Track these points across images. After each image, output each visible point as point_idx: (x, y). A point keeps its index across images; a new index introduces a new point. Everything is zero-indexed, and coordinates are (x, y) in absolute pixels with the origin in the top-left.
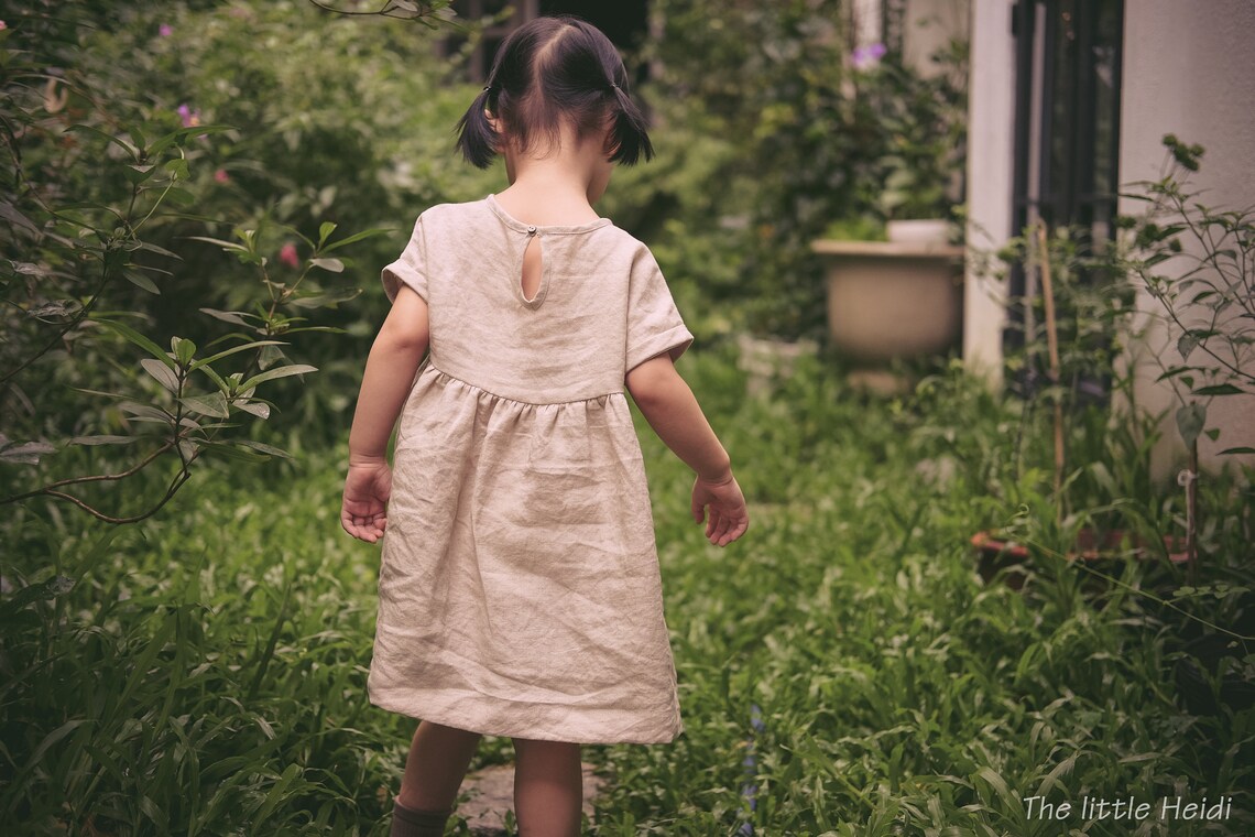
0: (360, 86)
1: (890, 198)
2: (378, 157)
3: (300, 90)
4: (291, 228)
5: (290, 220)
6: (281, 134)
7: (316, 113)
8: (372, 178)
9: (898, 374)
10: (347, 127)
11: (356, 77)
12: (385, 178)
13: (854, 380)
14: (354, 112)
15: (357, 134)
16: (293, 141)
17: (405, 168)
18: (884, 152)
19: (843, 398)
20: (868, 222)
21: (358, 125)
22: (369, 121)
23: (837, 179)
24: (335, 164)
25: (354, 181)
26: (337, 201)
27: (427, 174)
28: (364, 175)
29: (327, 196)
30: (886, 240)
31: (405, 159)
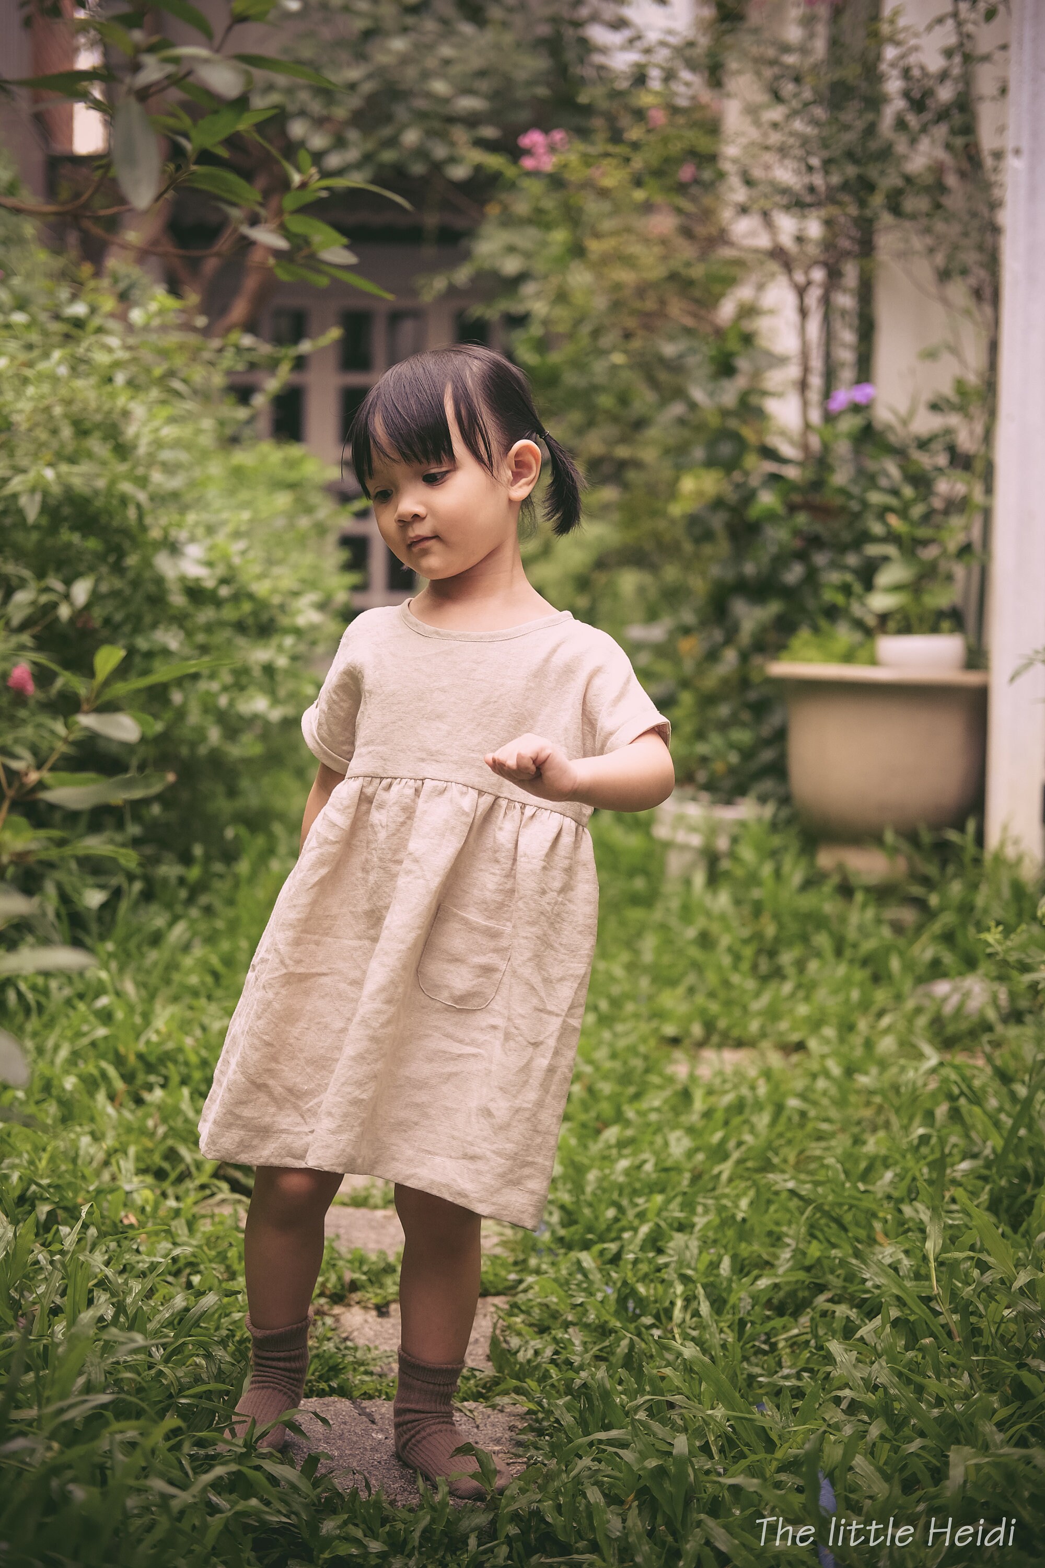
0: (131, 431)
1: (880, 602)
2: (155, 534)
3: (42, 435)
4: (25, 638)
5: (23, 627)
6: (15, 496)
7: (64, 468)
8: (147, 563)
9: (894, 852)
10: (110, 491)
11: (126, 414)
12: (164, 564)
13: (826, 859)
14: (122, 468)
15: (124, 500)
16: (31, 509)
17: (194, 551)
18: (866, 537)
19: (811, 883)
20: (844, 635)
21: (126, 487)
22: (142, 482)
23: (794, 574)
24: (93, 544)
25: (118, 569)
26: (95, 597)
27: (226, 559)
28: (132, 560)
29: (81, 591)
30: (873, 661)
31: (192, 539)
